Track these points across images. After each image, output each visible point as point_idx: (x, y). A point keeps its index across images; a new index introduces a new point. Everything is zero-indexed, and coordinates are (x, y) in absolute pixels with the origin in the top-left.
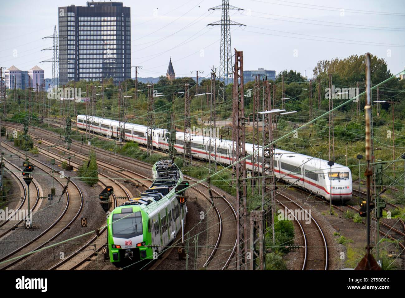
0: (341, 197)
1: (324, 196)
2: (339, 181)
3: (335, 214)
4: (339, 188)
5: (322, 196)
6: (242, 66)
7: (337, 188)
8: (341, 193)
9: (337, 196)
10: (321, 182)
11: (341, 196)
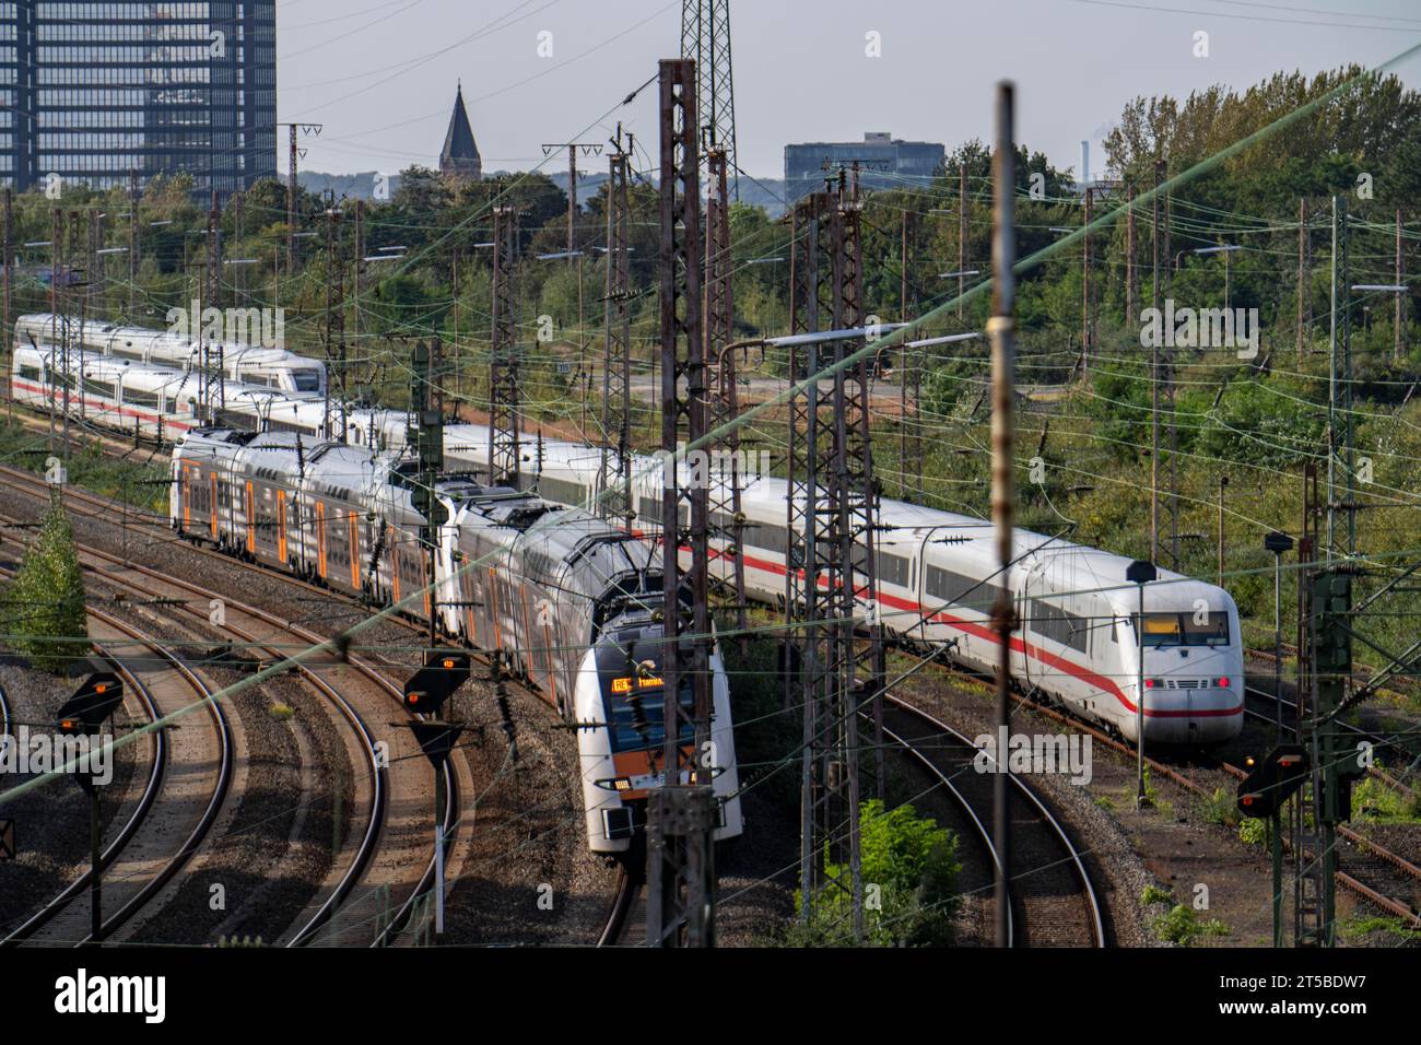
0: (1192, 725)
1: (1113, 719)
2: (1184, 654)
3: (1160, 803)
4: (1183, 684)
5: (1104, 721)
6: (690, 126)
7: (1171, 683)
8: (1196, 708)
9: (1175, 720)
10: (1101, 657)
11: (1194, 720)
